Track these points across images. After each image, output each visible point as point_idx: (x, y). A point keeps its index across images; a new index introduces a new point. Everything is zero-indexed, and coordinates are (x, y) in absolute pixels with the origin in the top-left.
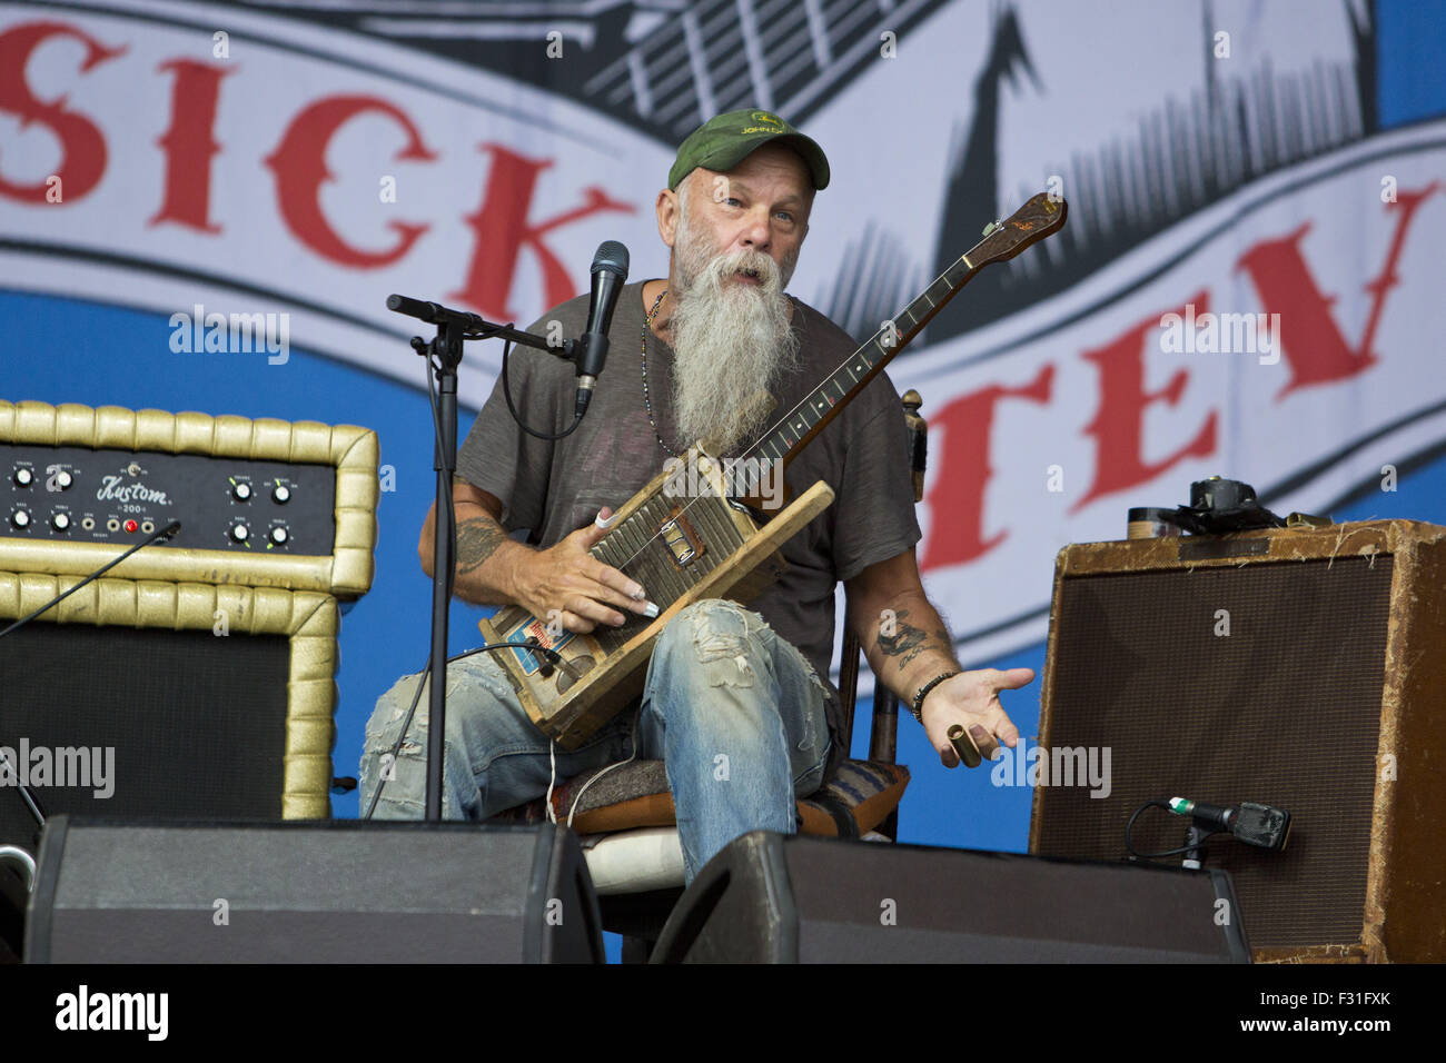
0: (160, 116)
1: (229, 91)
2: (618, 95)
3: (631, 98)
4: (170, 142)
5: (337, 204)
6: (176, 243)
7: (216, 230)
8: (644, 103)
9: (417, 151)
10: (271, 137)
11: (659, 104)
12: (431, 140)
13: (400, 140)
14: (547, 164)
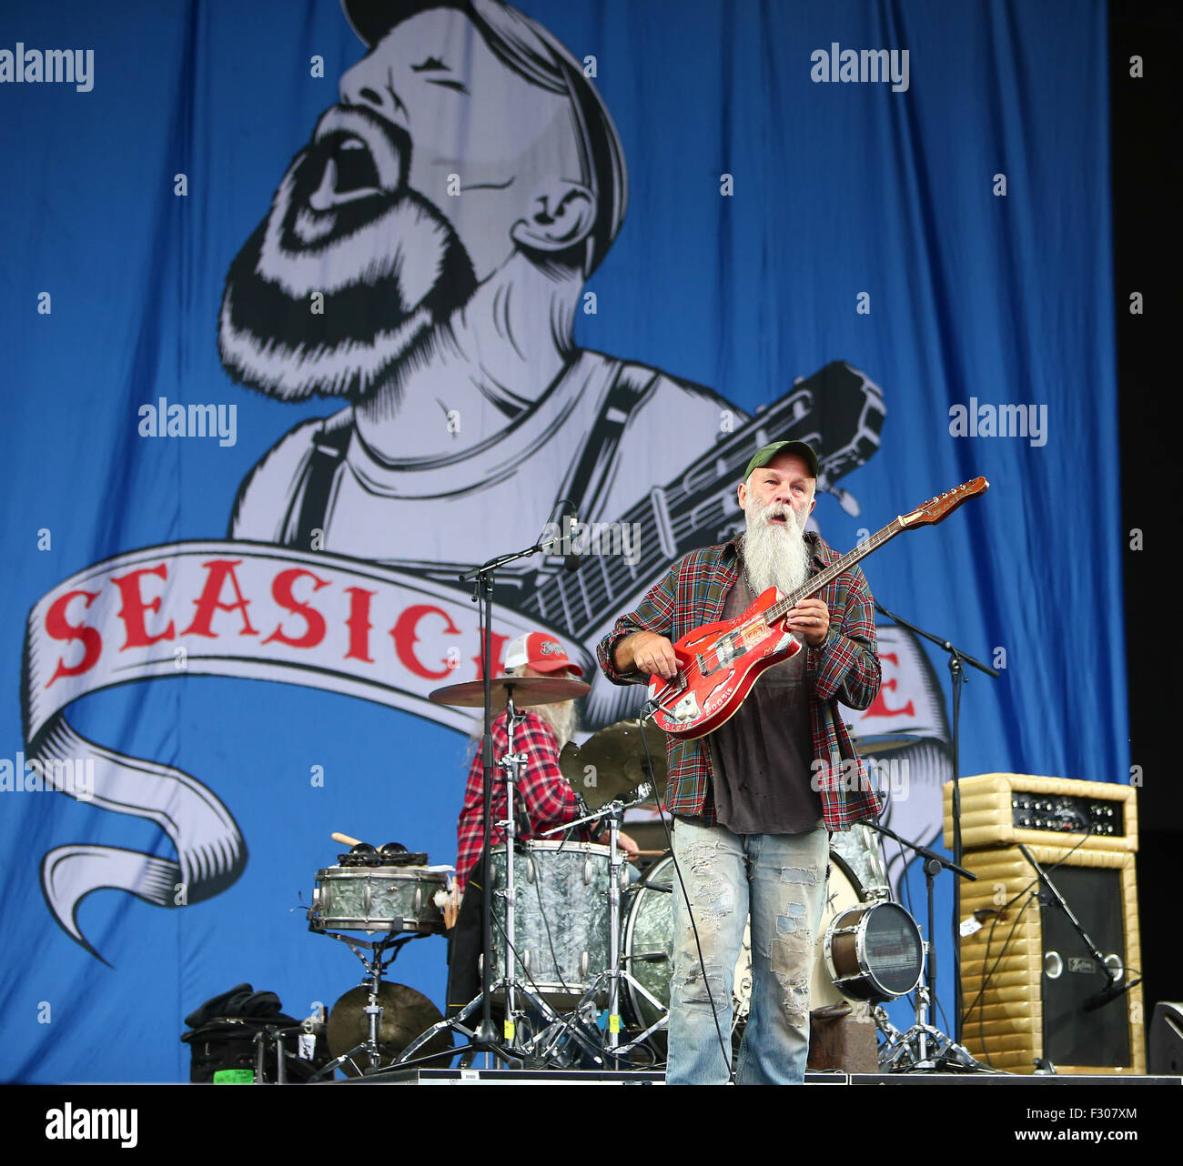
0: (346, 612)
1: (374, 601)
2: (533, 610)
3: (539, 610)
4: (351, 623)
5: (420, 650)
6: (355, 666)
7: (371, 661)
8: (543, 613)
9: (452, 630)
10: (392, 622)
11: (549, 613)
12: (458, 625)
13: (445, 625)
14: (506, 638)
